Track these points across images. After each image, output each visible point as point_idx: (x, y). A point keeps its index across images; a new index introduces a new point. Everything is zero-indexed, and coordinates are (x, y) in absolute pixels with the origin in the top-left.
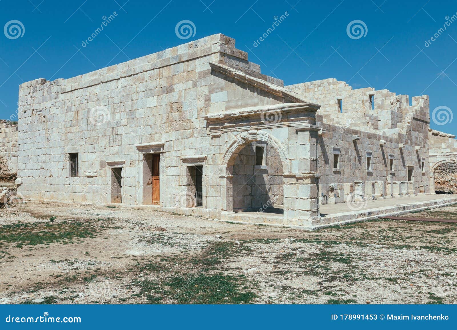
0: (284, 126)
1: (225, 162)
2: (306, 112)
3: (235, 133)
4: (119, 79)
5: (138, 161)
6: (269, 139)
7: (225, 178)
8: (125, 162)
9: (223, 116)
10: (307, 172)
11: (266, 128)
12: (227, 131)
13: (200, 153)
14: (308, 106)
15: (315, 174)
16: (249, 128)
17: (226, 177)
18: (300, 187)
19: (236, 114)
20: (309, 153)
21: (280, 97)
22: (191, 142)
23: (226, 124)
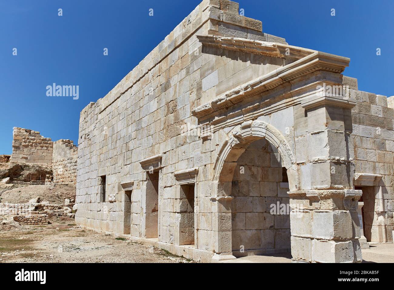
0: (287, 107)
1: (216, 176)
2: (318, 72)
3: (227, 130)
4: (132, 86)
5: (142, 181)
6: (268, 132)
7: (217, 201)
8: (133, 182)
9: (210, 106)
10: (327, 186)
11: (262, 115)
12: (218, 128)
13: (192, 165)
14: (317, 59)
15: (346, 190)
16: (242, 119)
17: (217, 199)
18: (316, 216)
19: (222, 99)
20: (328, 149)
21: (279, 57)
22: (184, 151)
23: (216, 118)
